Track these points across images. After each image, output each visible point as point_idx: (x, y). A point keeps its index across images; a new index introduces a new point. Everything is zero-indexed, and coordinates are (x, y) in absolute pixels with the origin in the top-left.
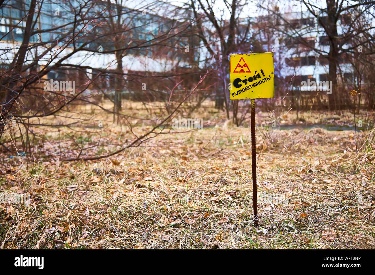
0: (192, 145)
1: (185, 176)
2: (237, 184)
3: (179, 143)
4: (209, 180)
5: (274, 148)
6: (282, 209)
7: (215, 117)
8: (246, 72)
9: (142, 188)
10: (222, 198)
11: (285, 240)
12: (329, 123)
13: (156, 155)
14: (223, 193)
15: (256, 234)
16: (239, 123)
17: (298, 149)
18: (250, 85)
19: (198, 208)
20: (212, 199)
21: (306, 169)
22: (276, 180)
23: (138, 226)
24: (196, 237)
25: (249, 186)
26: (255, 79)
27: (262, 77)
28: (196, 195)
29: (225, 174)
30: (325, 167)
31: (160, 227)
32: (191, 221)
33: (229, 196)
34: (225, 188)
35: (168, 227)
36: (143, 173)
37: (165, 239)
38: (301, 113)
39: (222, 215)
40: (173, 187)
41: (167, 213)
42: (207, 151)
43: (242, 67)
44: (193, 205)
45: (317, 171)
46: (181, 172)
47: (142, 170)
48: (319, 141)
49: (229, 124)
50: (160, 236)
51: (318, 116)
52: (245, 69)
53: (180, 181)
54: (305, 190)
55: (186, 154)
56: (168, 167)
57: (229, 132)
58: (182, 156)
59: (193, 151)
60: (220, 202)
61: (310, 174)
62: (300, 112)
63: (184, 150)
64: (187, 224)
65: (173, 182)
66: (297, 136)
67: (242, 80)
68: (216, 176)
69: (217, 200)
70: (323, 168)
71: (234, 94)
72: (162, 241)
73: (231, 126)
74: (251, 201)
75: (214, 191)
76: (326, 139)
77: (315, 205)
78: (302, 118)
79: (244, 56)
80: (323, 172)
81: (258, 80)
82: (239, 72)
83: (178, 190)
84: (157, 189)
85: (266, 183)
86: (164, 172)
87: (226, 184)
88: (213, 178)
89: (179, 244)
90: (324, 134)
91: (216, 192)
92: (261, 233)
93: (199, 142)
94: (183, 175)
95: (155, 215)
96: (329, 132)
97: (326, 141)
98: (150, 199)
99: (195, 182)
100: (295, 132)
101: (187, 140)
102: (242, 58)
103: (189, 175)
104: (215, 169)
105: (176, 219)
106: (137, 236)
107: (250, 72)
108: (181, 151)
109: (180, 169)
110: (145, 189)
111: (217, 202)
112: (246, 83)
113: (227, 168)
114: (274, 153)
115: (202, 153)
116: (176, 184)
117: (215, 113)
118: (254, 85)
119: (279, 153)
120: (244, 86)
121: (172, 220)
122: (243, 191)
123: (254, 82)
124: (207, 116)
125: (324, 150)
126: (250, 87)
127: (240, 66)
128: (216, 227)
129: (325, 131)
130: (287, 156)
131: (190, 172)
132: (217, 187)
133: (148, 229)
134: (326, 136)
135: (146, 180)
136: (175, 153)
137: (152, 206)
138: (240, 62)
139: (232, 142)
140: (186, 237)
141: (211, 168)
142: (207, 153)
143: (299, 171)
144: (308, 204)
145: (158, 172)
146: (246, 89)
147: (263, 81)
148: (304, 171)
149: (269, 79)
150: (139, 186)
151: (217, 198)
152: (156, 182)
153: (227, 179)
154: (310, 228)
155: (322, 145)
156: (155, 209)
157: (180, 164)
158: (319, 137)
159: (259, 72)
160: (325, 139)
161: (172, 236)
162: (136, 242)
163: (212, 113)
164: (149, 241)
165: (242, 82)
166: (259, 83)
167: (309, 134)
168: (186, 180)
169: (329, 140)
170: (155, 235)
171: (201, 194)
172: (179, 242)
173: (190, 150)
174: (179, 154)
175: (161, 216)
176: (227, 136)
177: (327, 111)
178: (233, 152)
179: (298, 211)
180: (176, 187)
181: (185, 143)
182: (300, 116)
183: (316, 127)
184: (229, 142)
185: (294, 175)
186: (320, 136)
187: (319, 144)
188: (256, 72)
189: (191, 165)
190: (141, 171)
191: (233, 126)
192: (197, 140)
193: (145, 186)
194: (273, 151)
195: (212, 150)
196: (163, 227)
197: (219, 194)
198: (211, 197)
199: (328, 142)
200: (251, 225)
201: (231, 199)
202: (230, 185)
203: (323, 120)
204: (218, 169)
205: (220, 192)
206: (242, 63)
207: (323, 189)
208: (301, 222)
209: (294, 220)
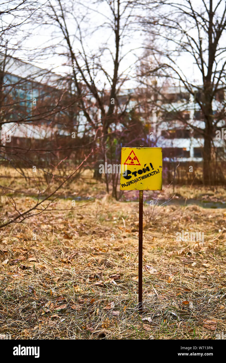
0: (72, 219)
1: (69, 257)
2: (121, 267)
3: (59, 218)
4: (93, 262)
5: (153, 226)
6: (165, 296)
7: (93, 189)
8: (136, 165)
9: (27, 270)
10: (106, 282)
11: (169, 328)
12: (204, 199)
13: (37, 231)
14: (107, 277)
15: (141, 322)
16: (118, 197)
17: (176, 228)
18: (140, 178)
19: (83, 293)
20: (97, 283)
21: (186, 251)
22: (158, 263)
23: (23, 311)
24: (82, 324)
25: (132, 269)
26: (145, 172)
27: (151, 171)
28: (81, 278)
29: (108, 256)
30: (204, 250)
31: (46, 313)
32: (77, 307)
33: (113, 280)
34: (109, 271)
35: (54, 313)
36: (27, 253)
37: (51, 326)
38: (177, 188)
39: (107, 301)
40: (58, 270)
41: (53, 298)
42: (88, 227)
43: (132, 160)
44: (79, 290)
45: (196, 253)
46: (64, 253)
47: (26, 250)
48: (195, 218)
49: (109, 198)
50: (47, 323)
51: (192, 191)
52: (135, 162)
53: (65, 262)
54: (186, 275)
55: (67, 230)
56: (52, 247)
57: (108, 206)
58: (63, 232)
59: (74, 227)
60: (105, 286)
61: (189, 256)
62: (176, 186)
63: (65, 225)
64: (73, 309)
65: (57, 264)
66: (175, 213)
67: (132, 172)
68: (100, 258)
69: (102, 285)
70: (201, 250)
71: (123, 185)
72: (49, 328)
73: (111, 200)
74: (135, 287)
75: (99, 274)
76: (202, 217)
77: (196, 291)
78: (178, 193)
79: (135, 149)
80: (201, 255)
81: (147, 173)
82: (129, 164)
83: (63, 273)
84: (42, 271)
85: (149, 267)
86: (49, 252)
87: (110, 267)
88: (97, 261)
89: (66, 332)
90: (200, 211)
91: (101, 276)
92: (146, 321)
93: (80, 217)
94: (67, 256)
95: (41, 300)
96: (205, 209)
97: (202, 219)
98: (35, 282)
99: (79, 264)
100: (173, 208)
101: (67, 214)
102: (132, 151)
103: (73, 256)
104: (98, 249)
105: (62, 304)
106: (23, 322)
107: (139, 164)
108: (62, 227)
109: (63, 249)
110: (30, 271)
111: (102, 286)
112: (136, 176)
113: (110, 248)
114: (153, 230)
115: (83, 229)
116: (60, 266)
117: (94, 184)
118: (143, 178)
119: (158, 231)
120: (133, 178)
121: (58, 305)
122: (127, 275)
123: (143, 174)
124: (86, 187)
125: (200, 229)
126: (139, 179)
127: (130, 159)
128: (102, 313)
129: (201, 209)
130: (166, 235)
131: (74, 253)
132: (101, 270)
133: (33, 315)
134: (202, 214)
135: (30, 260)
136: (56, 229)
137: (38, 290)
138: (130, 154)
139: (112, 218)
140: (72, 324)
141: (95, 249)
142: (88, 229)
143: (179, 253)
144: (190, 290)
145: (42, 252)
146: (136, 181)
147: (152, 174)
148: (183, 253)
149: (157, 173)
150: (24, 268)
151: (101, 281)
152: (40, 263)
153: (111, 261)
154: (192, 315)
155: (198, 224)
156: (40, 294)
157: (63, 244)
158: (196, 215)
159: (148, 165)
160: (200, 217)
161: (58, 322)
162: (21, 329)
163: (91, 184)
164: (35, 328)
165: (131, 174)
166: (148, 176)
167: (186, 211)
168: (70, 261)
169: (204, 218)
170: (41, 322)
171: (85, 277)
172: (66, 329)
173: (71, 226)
174: (60, 230)
175: (47, 301)
176: (106, 211)
177: (202, 186)
178: (114, 228)
179: (181, 297)
180: (61, 269)
181: (66, 217)
182: (176, 191)
183: (192, 204)
184: (108, 218)
185: (174, 258)
186: (196, 213)
187: (195, 222)
188: (145, 165)
189: (74, 245)
190: (24, 250)
191: (112, 200)
192: (78, 215)
193: (30, 268)
194: (151, 229)
195: (93, 226)
196: (49, 312)
197: (103, 277)
198: (95, 281)
199: (204, 220)
200: (136, 312)
201: (115, 283)
202: (113, 268)
203: (198, 195)
204: (101, 250)
205: (104, 275)
206: (132, 156)
207: (203, 274)
208: (183, 309)
209: (177, 307)
